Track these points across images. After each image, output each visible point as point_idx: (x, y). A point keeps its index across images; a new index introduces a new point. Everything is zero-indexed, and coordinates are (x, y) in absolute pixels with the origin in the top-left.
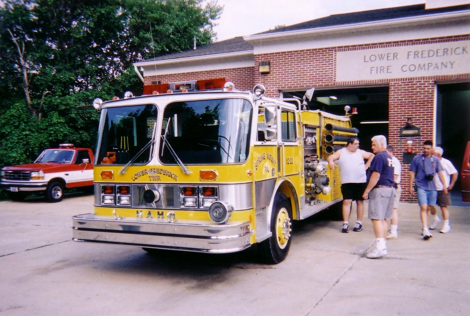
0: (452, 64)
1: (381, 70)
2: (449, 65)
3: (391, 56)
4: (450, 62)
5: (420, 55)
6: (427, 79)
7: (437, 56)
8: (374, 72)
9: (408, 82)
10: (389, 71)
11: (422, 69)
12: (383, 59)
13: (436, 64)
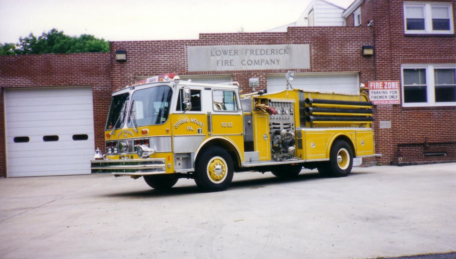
0: (278, 62)
1: (225, 63)
2: (276, 62)
3: (233, 52)
4: (277, 60)
5: (254, 53)
6: (261, 72)
7: (267, 54)
8: (220, 64)
9: (247, 74)
10: (232, 64)
11: (257, 64)
12: (226, 54)
13: (267, 61)
